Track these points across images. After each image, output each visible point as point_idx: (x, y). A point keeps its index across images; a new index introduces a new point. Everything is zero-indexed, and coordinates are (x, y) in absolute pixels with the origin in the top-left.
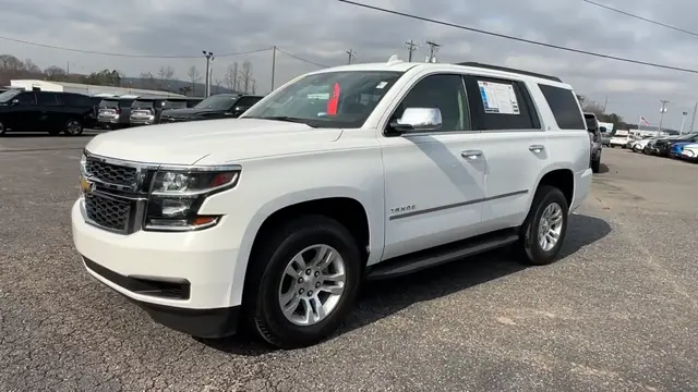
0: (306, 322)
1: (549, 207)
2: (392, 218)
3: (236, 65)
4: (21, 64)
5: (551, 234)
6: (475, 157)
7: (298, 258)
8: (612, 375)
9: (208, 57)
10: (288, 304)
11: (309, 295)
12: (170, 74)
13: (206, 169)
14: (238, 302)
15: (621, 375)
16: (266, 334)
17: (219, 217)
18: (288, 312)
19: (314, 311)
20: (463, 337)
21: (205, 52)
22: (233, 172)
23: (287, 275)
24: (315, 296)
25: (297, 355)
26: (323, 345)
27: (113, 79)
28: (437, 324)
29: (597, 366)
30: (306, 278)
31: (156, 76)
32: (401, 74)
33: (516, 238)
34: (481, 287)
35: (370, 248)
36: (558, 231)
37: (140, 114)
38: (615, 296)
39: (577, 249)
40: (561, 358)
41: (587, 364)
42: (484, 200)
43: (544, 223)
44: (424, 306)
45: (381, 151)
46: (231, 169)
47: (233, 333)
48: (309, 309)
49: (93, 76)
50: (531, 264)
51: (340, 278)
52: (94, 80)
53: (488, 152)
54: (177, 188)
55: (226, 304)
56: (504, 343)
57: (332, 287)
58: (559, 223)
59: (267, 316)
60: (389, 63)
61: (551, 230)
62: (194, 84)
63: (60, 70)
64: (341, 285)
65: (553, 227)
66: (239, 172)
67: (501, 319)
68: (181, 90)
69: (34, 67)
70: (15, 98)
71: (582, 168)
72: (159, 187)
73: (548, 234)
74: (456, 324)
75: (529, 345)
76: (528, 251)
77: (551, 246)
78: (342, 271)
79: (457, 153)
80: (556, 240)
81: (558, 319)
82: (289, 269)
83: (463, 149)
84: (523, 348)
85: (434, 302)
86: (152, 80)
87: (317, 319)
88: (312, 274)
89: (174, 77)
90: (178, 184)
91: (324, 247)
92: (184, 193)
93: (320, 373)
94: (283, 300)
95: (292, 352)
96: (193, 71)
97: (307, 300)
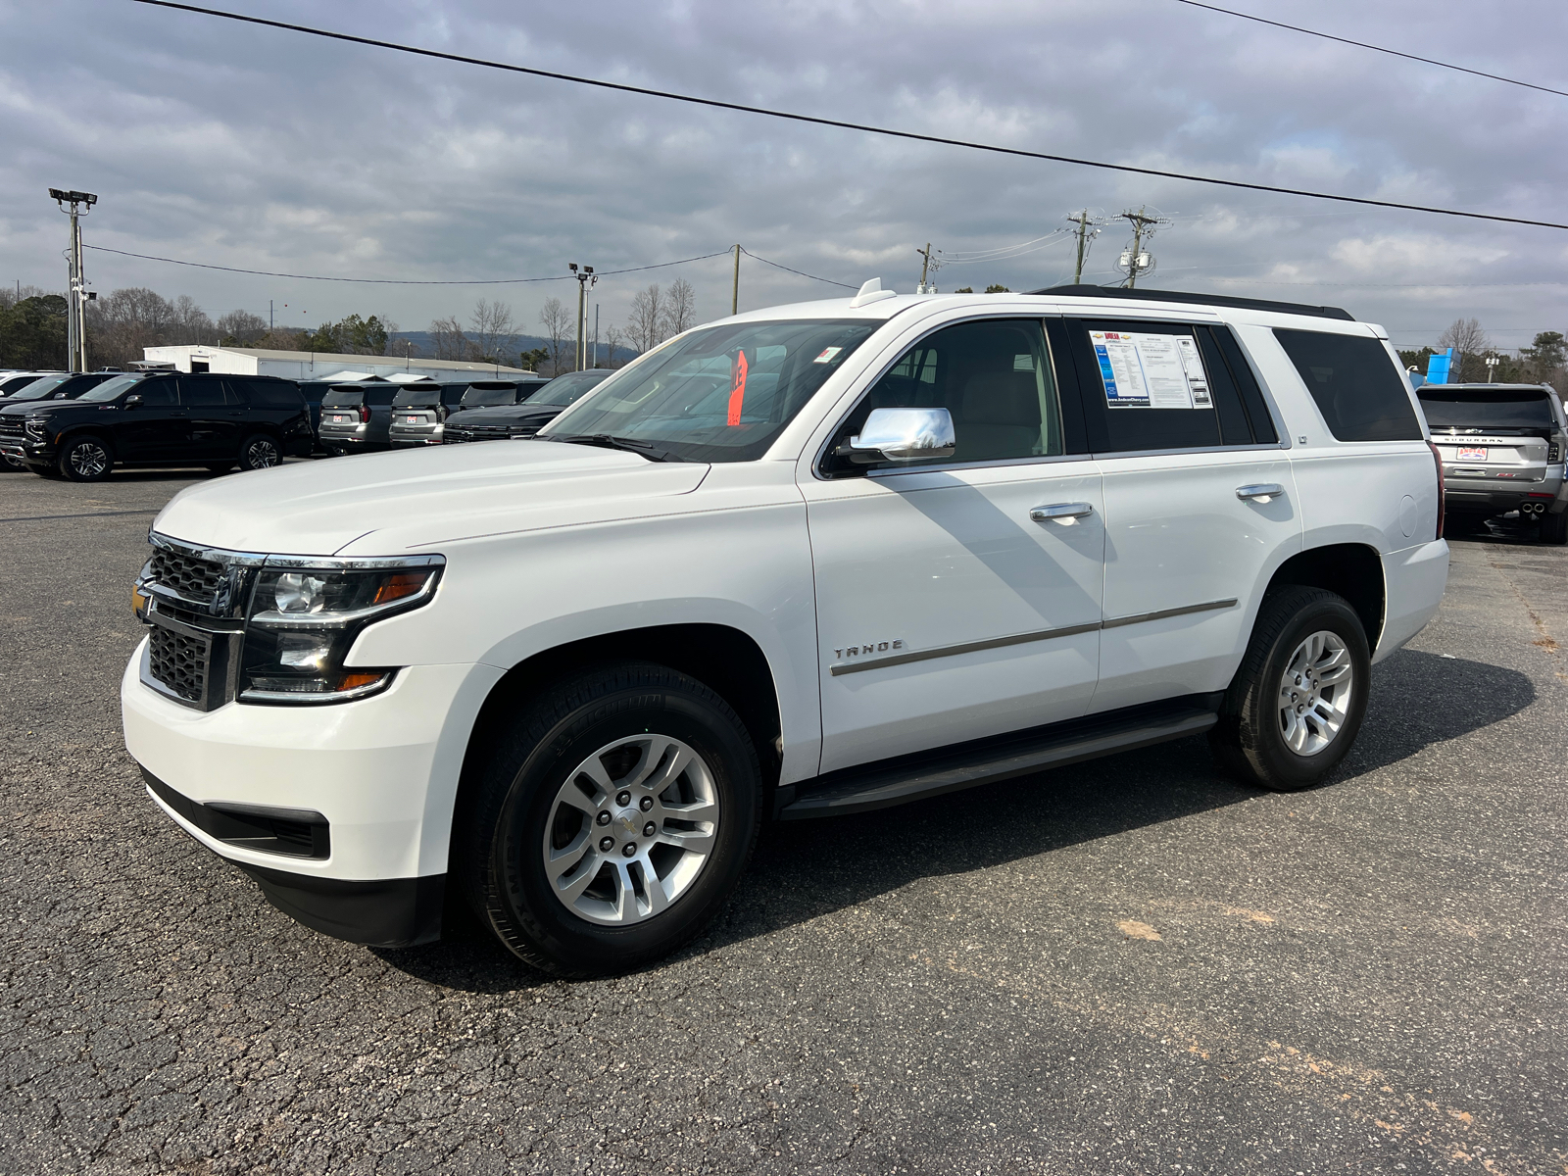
0: (616, 916)
1: (1308, 642)
2: (837, 672)
3: (654, 292)
4: (170, 309)
5: (1321, 711)
6: (1070, 521)
7: (592, 765)
8: (1368, 1076)
9: (582, 279)
10: (570, 873)
11: (626, 854)
12: (500, 320)
13: (368, 563)
14: (440, 867)
15: (1390, 1080)
16: (514, 943)
17: (391, 673)
18: (569, 893)
19: (639, 890)
20: (1010, 965)
21: (574, 267)
22: (427, 570)
23: (562, 804)
24: (643, 857)
25: (593, 994)
26: (659, 974)
27: (368, 338)
28: (959, 931)
29: (1337, 1054)
30: (617, 812)
31: (467, 325)
32: (877, 324)
33: (1209, 720)
34: (1106, 844)
35: (784, 741)
36: (1341, 704)
37: (412, 421)
38: (1465, 874)
39: (1409, 749)
40: (1248, 1029)
41: (1311, 1047)
42: (1104, 625)
43: (1297, 682)
44: (941, 888)
45: (807, 514)
46: (423, 562)
47: (437, 937)
48: (626, 885)
49: (325, 331)
50: (1259, 787)
51: (706, 813)
52: (328, 341)
53: (1109, 505)
54: (304, 608)
55: (411, 871)
56: (1111, 983)
57: (682, 835)
58: (1343, 683)
59: (515, 900)
60: (855, 301)
61: (1321, 702)
62: (555, 343)
63: (254, 320)
64: (709, 829)
65: (1328, 694)
66: (439, 569)
67: (1126, 926)
68: (526, 357)
69: (197, 314)
70: (133, 391)
71: (1408, 540)
72: (268, 603)
73: (1311, 712)
74: (1003, 933)
75: (1175, 993)
76: (1251, 754)
77: (1322, 741)
78: (709, 797)
79: (1019, 512)
80: (1335, 727)
81: (1278, 930)
82: (569, 793)
83: (1040, 502)
84: (1154, 998)
85: (970, 878)
86: (459, 336)
87: (646, 911)
88: (634, 804)
89: (509, 328)
90: (306, 599)
91: (659, 742)
92: (319, 616)
93: (630, 1038)
94: (555, 863)
95: (581, 988)
96: (553, 313)
97: (621, 863)
